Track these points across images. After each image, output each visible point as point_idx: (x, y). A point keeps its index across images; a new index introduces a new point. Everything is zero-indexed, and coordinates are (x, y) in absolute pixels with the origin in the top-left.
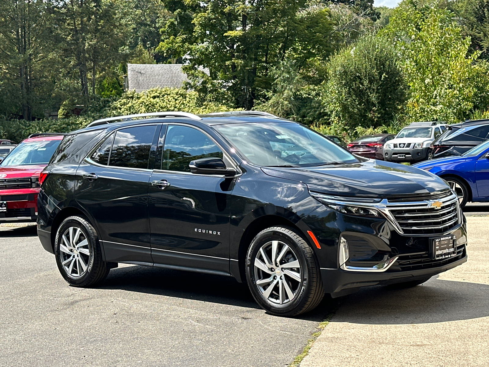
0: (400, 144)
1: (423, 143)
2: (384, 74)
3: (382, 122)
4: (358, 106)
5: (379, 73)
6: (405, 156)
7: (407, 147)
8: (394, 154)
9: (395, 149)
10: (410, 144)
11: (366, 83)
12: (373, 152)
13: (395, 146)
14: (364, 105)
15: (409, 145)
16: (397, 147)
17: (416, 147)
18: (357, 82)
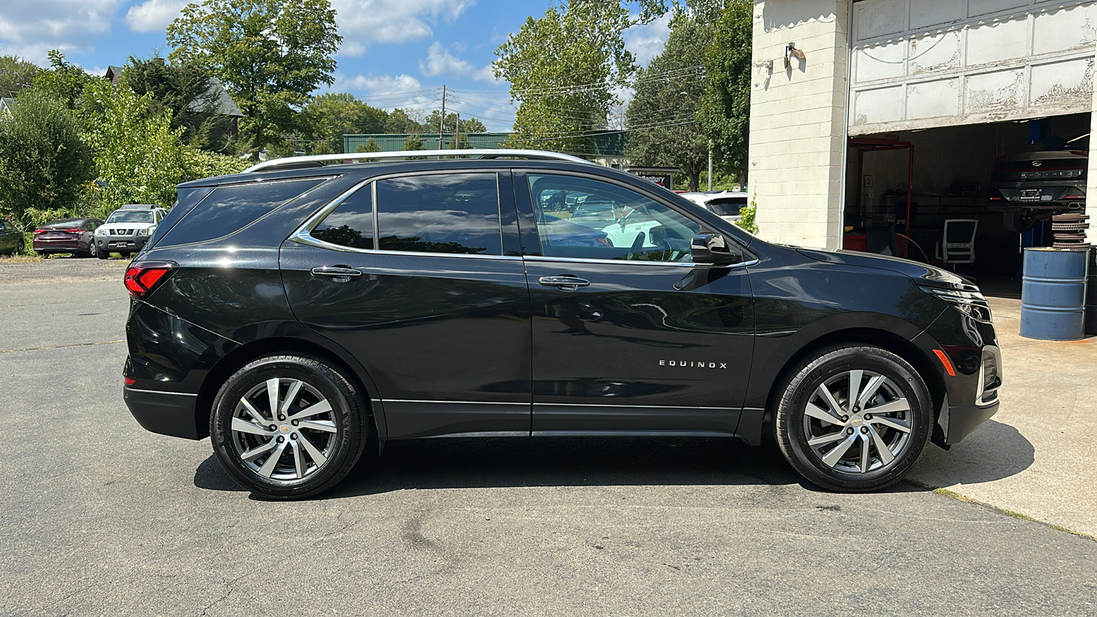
0: (118, 230)
1: (148, 230)
2: (61, 146)
3: (60, 203)
4: (26, 182)
5: (53, 143)
6: (126, 245)
7: (128, 234)
8: (111, 242)
9: (112, 236)
10: (133, 230)
11: (35, 154)
12: (75, 239)
13: (112, 231)
14: (33, 182)
15: (131, 231)
16: (115, 234)
17: (140, 234)
18: (23, 153)
